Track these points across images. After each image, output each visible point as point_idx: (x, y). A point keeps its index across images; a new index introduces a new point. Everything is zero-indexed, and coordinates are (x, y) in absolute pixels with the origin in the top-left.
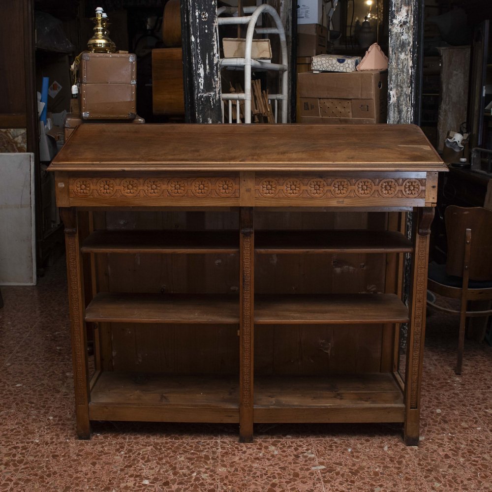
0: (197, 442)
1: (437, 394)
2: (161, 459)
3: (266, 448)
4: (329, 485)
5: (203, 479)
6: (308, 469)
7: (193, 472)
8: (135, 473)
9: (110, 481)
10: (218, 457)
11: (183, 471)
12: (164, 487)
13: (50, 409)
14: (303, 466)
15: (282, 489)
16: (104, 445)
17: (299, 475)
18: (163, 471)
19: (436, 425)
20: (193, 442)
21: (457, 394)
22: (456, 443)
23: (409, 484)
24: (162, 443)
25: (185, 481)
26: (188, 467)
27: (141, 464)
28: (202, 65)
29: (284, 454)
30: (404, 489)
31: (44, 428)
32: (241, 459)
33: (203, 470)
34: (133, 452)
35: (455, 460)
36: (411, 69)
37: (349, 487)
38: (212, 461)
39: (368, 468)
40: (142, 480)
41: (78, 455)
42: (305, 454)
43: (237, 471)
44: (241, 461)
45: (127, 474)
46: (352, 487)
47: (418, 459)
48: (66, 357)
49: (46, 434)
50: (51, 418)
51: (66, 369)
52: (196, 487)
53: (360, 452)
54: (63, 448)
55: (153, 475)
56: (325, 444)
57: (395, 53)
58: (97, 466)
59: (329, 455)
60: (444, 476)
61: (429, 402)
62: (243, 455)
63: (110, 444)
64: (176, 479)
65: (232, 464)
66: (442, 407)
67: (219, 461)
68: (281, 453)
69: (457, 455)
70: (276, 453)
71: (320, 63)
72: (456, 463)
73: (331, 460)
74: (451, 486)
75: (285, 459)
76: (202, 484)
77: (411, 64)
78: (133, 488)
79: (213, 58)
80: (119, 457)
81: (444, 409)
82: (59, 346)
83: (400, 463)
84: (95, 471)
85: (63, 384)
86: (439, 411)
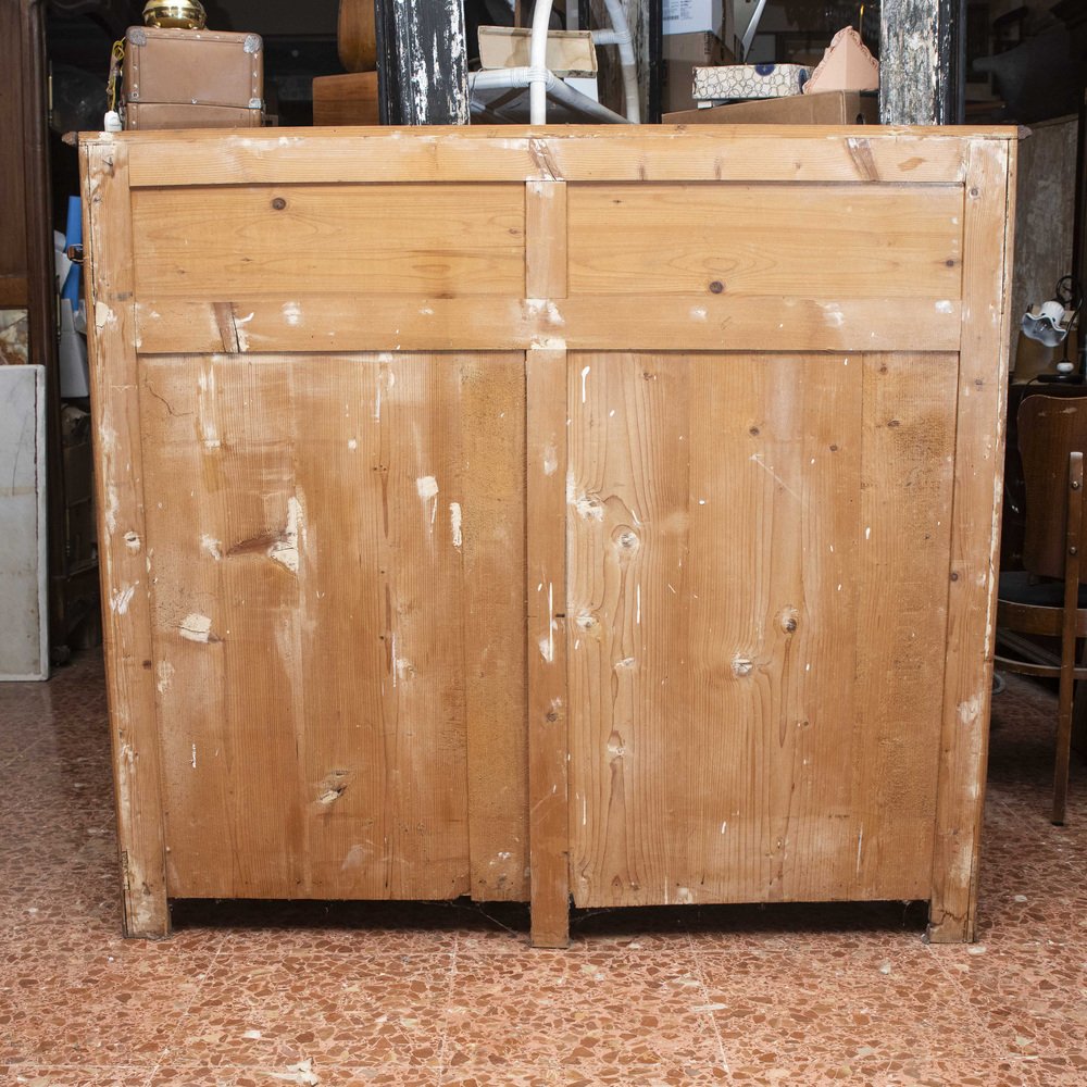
0: (398, 958)
1: (1014, 867)
2: (297, 989)
3: (575, 968)
4: (737, 1042)
5: (403, 1029)
6: (681, 1011)
7: (379, 1015)
8: (228, 1016)
9: (159, 1031)
10: (447, 986)
11: (354, 1012)
12: (298, 1044)
13: (35, 894)
14: (668, 1005)
15: (610, 1051)
16: (156, 961)
17: (657, 1022)
18: (302, 1014)
19: (1014, 926)
20: (387, 957)
21: (1067, 868)
22: (1068, 960)
23: (948, 1040)
24: (307, 959)
25: (357, 1034)
26: (367, 1005)
27: (246, 998)
28: (423, 62)
29: (621, 980)
30: (935, 1049)
31: (12, 929)
32: (506, 989)
33: (407, 1011)
34: (230, 974)
35: (1067, 991)
36: (937, 74)
37: (790, 1045)
38: (430, 994)
39: (841, 1008)
40: (243, 1029)
41: (86, 981)
42: (674, 981)
43: (495, 1012)
44: (507, 994)
45: (206, 1018)
46: (797, 1045)
47: (971, 990)
48: (95, 800)
49: (15, 940)
50: (33, 910)
51: (90, 821)
52: (383, 1044)
53: (819, 977)
54: (51, 967)
55: (273, 1020)
56: (728, 960)
57: (896, 35)
58: (131, 1002)
59: (737, 983)
60: (1040, 1025)
61: (995, 881)
62: (514, 981)
63: (173, 960)
64: (332, 1028)
65: (483, 1000)
66: (1029, 891)
67: (450, 994)
68: (614, 978)
69: (1073, 982)
70: (599, 977)
71: (713, 81)
72: (1070, 998)
73: (745, 991)
74: (1059, 1044)
75: (624, 989)
76: (401, 1040)
77: (935, 60)
78: (218, 1046)
79: (450, 46)
80: (191, 985)
81: (1034, 895)
82: (82, 781)
83: (924, 998)
84: (125, 1011)
85: (77, 848)
86: (1020, 898)
